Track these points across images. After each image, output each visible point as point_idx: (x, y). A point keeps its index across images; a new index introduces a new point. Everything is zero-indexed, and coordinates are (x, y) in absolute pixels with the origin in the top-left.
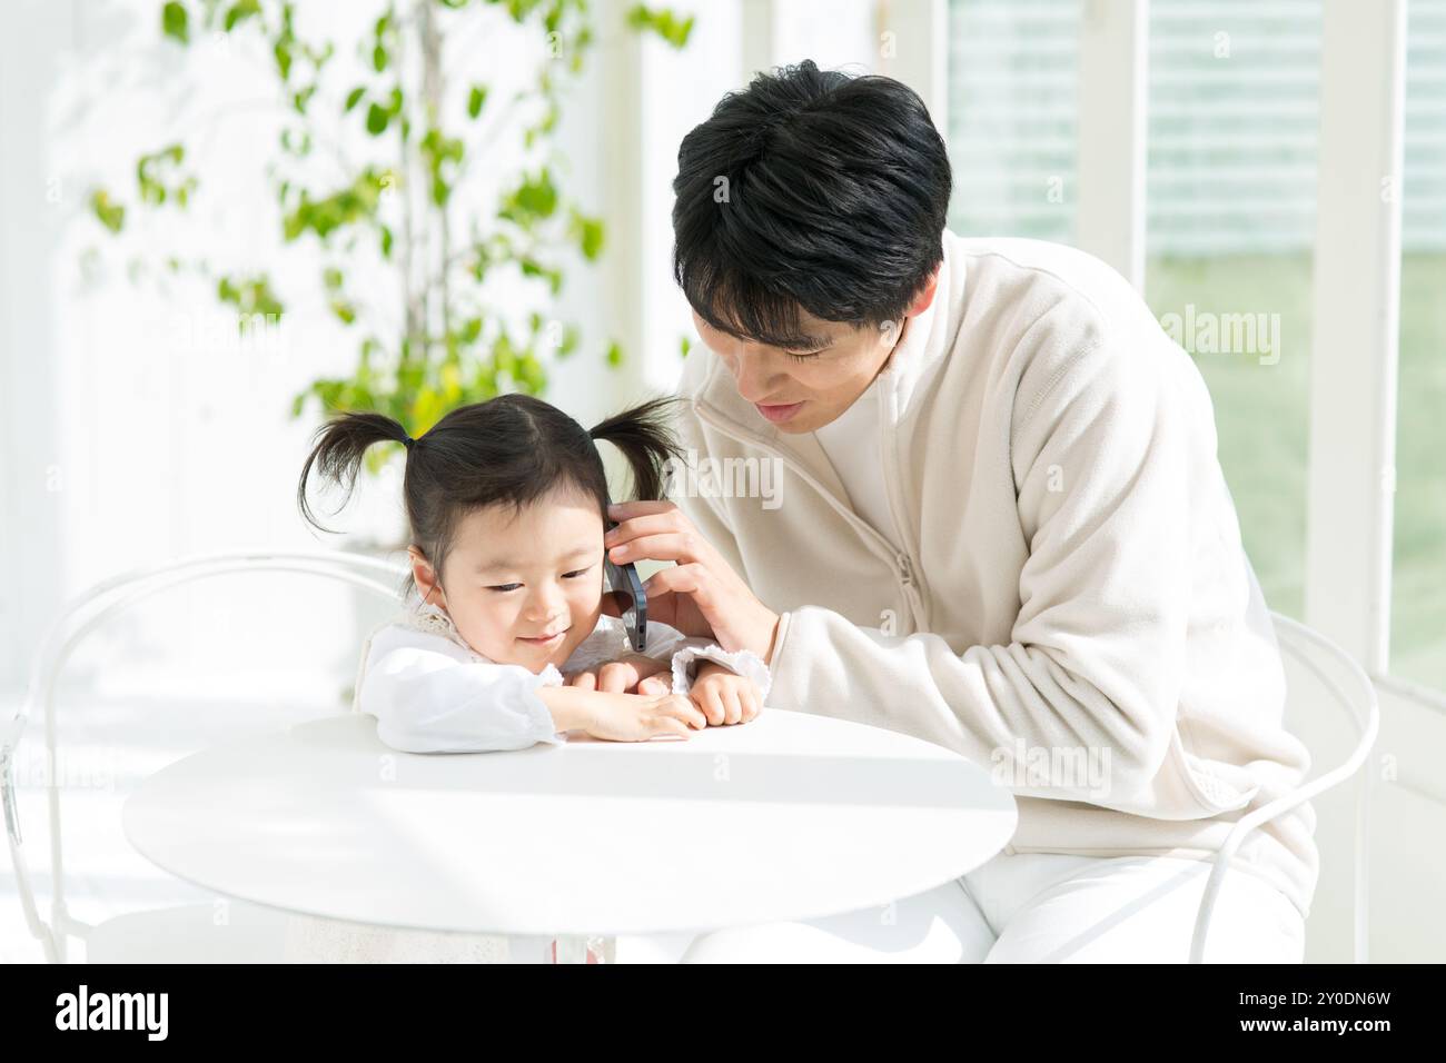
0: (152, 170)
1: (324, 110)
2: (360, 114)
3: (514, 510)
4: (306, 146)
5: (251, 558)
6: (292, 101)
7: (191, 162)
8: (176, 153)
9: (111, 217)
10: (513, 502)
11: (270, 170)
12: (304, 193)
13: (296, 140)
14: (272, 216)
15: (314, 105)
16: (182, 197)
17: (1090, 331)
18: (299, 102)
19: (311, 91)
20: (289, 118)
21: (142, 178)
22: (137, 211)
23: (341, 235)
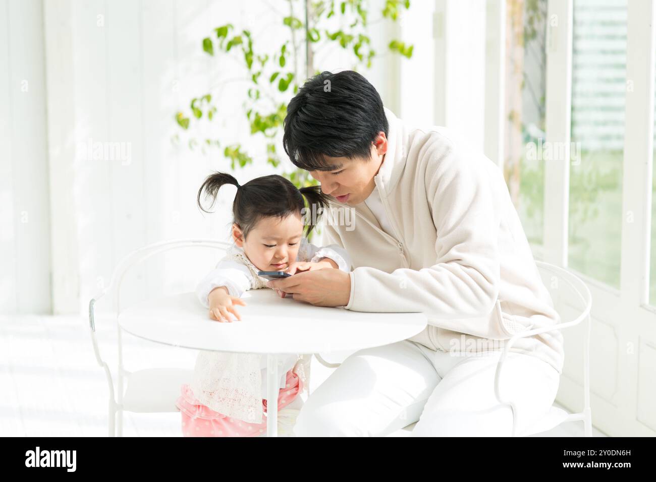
0: (197, 104)
1: (263, 80)
2: (276, 82)
3: (280, 220)
4: (258, 95)
5: (194, 242)
6: (251, 77)
7: (214, 102)
8: (208, 98)
9: (183, 123)
10: (280, 217)
11: (244, 105)
12: (257, 114)
13: (254, 93)
14: (246, 124)
15: (260, 80)
16: (210, 115)
17: (448, 148)
18: (254, 78)
19: (259, 73)
20: (251, 84)
21: (192, 107)
22: (193, 120)
23: (269, 132)
